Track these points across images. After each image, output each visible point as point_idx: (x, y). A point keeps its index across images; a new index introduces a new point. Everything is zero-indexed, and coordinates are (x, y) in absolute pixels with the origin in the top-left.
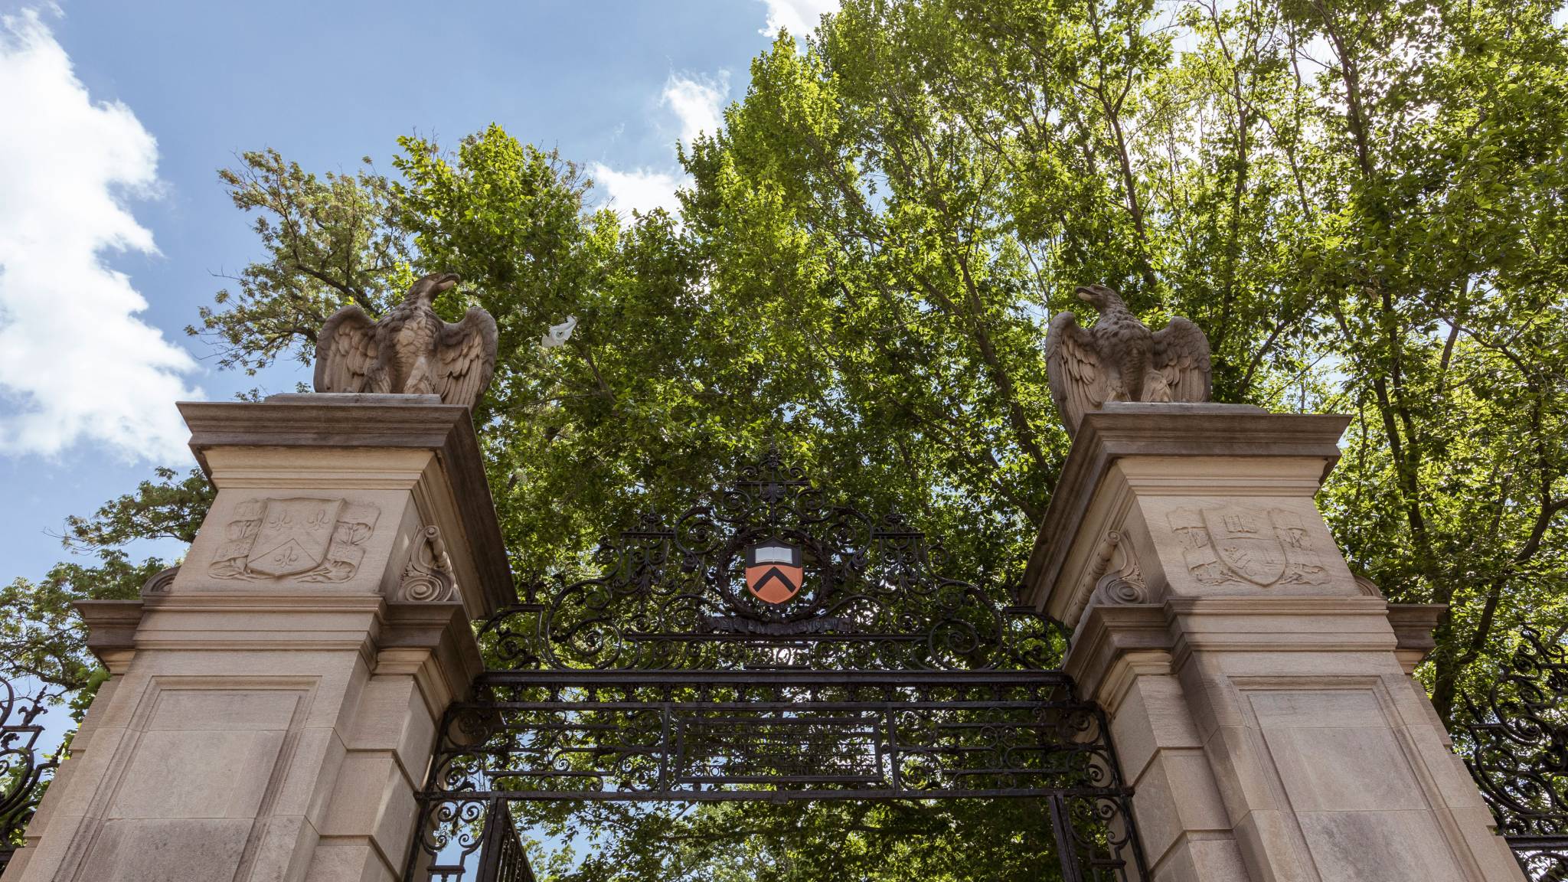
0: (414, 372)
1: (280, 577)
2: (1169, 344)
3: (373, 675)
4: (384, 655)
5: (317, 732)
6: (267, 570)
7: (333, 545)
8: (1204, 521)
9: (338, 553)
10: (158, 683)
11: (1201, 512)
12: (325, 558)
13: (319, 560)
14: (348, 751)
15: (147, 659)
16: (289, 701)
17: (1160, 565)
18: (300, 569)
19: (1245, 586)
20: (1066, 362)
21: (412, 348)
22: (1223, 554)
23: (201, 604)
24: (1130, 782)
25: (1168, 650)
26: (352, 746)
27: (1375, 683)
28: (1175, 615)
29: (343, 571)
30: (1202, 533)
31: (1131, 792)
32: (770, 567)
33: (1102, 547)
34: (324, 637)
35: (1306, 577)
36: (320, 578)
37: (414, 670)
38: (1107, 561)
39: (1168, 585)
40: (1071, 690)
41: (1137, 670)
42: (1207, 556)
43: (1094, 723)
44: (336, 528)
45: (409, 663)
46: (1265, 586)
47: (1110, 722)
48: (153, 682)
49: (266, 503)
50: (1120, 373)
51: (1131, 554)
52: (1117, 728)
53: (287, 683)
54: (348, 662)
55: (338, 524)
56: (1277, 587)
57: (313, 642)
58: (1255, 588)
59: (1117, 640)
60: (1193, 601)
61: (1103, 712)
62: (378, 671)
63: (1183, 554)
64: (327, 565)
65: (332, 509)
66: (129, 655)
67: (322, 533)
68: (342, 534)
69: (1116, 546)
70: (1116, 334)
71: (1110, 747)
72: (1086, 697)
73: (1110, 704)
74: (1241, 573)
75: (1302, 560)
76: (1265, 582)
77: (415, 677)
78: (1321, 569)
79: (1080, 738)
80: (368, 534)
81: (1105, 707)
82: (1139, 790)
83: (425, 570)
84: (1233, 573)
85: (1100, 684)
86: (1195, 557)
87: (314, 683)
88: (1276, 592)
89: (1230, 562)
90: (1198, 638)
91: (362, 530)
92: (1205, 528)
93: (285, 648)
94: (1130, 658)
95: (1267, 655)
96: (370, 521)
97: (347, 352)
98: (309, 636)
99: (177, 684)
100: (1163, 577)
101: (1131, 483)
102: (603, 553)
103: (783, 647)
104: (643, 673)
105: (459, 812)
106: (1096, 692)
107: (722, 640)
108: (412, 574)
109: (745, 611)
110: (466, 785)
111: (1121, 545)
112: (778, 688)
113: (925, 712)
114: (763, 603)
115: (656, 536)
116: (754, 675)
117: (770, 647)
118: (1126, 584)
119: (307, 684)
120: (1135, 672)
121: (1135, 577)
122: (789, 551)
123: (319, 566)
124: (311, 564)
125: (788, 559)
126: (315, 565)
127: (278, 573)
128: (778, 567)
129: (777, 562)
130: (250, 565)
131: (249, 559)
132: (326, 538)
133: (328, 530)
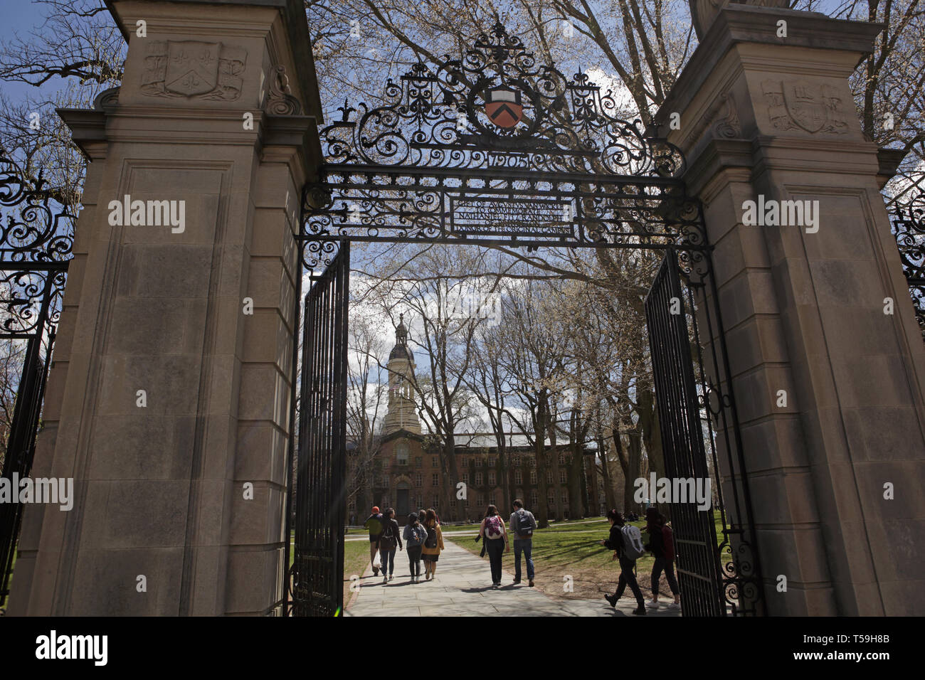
1: (190, 97)
3: (261, 163)
4: (267, 150)
5: (239, 197)
6: (181, 91)
7: (221, 75)
8: (782, 88)
9: (224, 80)
10: (129, 163)
11: (782, 84)
12: (217, 84)
13: (213, 85)
14: (257, 208)
15: (117, 148)
16: (216, 177)
17: (753, 115)
18: (203, 91)
19: (801, 132)
22: (790, 110)
23: (142, 112)
24: (714, 242)
25: (750, 168)
26: (257, 205)
27: (862, 192)
28: (759, 148)
29: (232, 93)
30: (780, 97)
31: (713, 248)
32: (501, 104)
34: (230, 136)
35: (837, 129)
36: (216, 97)
37: (287, 159)
39: (757, 128)
41: (731, 179)
42: (782, 111)
43: (694, 209)
44: (219, 63)
45: (284, 156)
46: (812, 133)
47: (706, 208)
48: (126, 163)
49: (168, 44)
51: (733, 108)
52: (708, 213)
53: (212, 165)
54: (248, 153)
55: (220, 60)
56: (819, 133)
57: (224, 140)
58: (806, 133)
59: (723, 160)
60: (771, 139)
61: (701, 203)
62: (264, 160)
63: (768, 109)
64: (220, 89)
65: (214, 50)
66: (104, 146)
67: (211, 66)
68: (224, 67)
69: (724, 102)
71: (703, 223)
72: (692, 196)
73: (708, 200)
74: (800, 123)
75: (836, 118)
76: (812, 131)
77: (288, 165)
78: (845, 124)
80: (243, 68)
81: (704, 200)
82: (718, 247)
83: (281, 95)
84: (795, 124)
86: (774, 113)
87: (229, 166)
88: (818, 136)
89: (794, 117)
90: (772, 161)
91: (238, 66)
92: (783, 94)
93: (205, 143)
94: (728, 171)
95: (808, 173)
96: (242, 59)
99: (141, 164)
100: (755, 123)
101: (744, 61)
102: (390, 89)
103: (512, 156)
104: (425, 168)
105: (322, 247)
106: (700, 193)
107: (473, 149)
108: (272, 98)
109: (487, 132)
110: (323, 231)
111: (727, 102)
112: (510, 181)
113: (598, 199)
114: (498, 127)
115: (424, 79)
116: (495, 172)
117: (504, 155)
118: (729, 127)
119: (226, 165)
120: (729, 179)
121: (734, 123)
122: (513, 94)
123: (214, 89)
124: (209, 88)
125: (513, 99)
126: (212, 88)
127: (188, 93)
128: (507, 104)
129: (506, 101)
130: (168, 87)
131: (166, 83)
132: (215, 69)
133: (215, 65)
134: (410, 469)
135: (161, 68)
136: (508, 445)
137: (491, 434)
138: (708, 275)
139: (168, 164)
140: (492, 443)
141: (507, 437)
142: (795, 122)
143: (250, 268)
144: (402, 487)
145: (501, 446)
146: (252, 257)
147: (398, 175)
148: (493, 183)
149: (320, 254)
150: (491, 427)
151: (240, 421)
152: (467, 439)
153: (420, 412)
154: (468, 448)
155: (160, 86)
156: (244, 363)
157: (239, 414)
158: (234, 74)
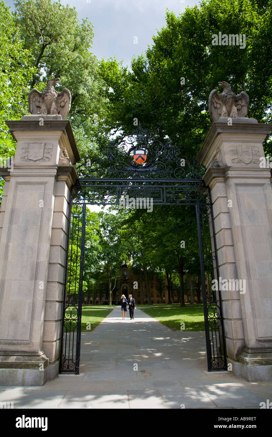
0: (52, 107)
1: (36, 161)
2: (240, 99)
4: (59, 177)
6: (32, 159)
7: (44, 153)
8: (237, 149)
9: (46, 155)
10: (17, 183)
11: (236, 146)
12: (44, 157)
13: (42, 157)
15: (13, 178)
16: (43, 186)
18: (39, 159)
19: (243, 164)
20: (213, 103)
21: (51, 100)
22: (239, 156)
24: (213, 202)
25: (224, 177)
26: (56, 195)
27: (264, 185)
28: (226, 170)
29: (48, 160)
30: (236, 151)
31: (213, 204)
33: (215, 153)
34: (47, 174)
35: (256, 162)
36: (43, 161)
38: (215, 156)
39: (226, 163)
40: (204, 184)
42: (236, 157)
43: (207, 190)
44: (44, 149)
45: (64, 178)
46: (247, 164)
47: (211, 190)
48: (15, 183)
49: (29, 144)
51: (220, 155)
52: (211, 192)
53: (42, 183)
54: (53, 179)
56: (249, 164)
57: (45, 175)
58: (245, 164)
59: (214, 175)
60: (230, 167)
61: (210, 188)
62: (58, 180)
63: (231, 156)
64: (44, 158)
65: (43, 145)
67: (42, 150)
68: (46, 150)
69: (217, 153)
70: (226, 97)
71: (210, 196)
72: (207, 185)
73: (211, 187)
74: (242, 161)
75: (256, 158)
77: (66, 181)
78: (259, 161)
79: (204, 193)
81: (210, 187)
82: (214, 204)
83: (64, 158)
84: (240, 161)
85: (210, 183)
86: (233, 157)
90: (230, 175)
91: (50, 150)
93: (40, 176)
94: (216, 178)
95: (244, 179)
96: (51, 147)
97: (35, 101)
98: (44, 174)
99: (21, 183)
100: (226, 161)
101: (223, 139)
104: (112, 179)
105: (77, 207)
106: (209, 184)
108: (61, 159)
110: (77, 201)
111: (218, 153)
112: (141, 182)
116: (136, 180)
118: (218, 162)
119: (46, 183)
120: (216, 181)
121: (220, 160)
122: (144, 151)
124: (41, 158)
125: (143, 153)
126: (42, 158)
127: (35, 160)
129: (141, 154)
130: (29, 158)
131: (28, 157)
132: (43, 151)
133: (43, 150)
134: (128, 281)
135: (26, 152)
138: (210, 214)
139: (28, 183)
142: (241, 161)
146: (54, 212)
151: (50, 263)
155: (26, 158)
156: (51, 245)
157: (49, 261)
158: (49, 153)
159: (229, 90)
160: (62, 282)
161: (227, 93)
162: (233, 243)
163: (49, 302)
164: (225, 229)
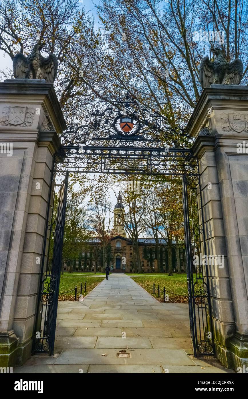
0: (38, 72)
1: (16, 126)
2: (233, 67)
3: (39, 147)
5: (29, 159)
6: (13, 124)
7: (26, 118)
8: (228, 116)
9: (27, 120)
11: (228, 114)
12: (25, 121)
13: (23, 121)
14: (36, 162)
16: (22, 152)
17: (216, 127)
18: (20, 123)
19: (234, 133)
20: (205, 71)
21: (36, 65)
22: (231, 124)
25: (214, 146)
28: (217, 138)
29: (29, 124)
30: (227, 119)
31: (201, 174)
32: (125, 123)
33: (204, 121)
36: (24, 126)
37: (47, 146)
38: (205, 124)
39: (217, 131)
42: (227, 125)
44: (26, 114)
45: (46, 144)
46: (239, 133)
49: (10, 108)
50: (218, 75)
51: (210, 123)
52: (200, 161)
53: (22, 148)
54: (33, 144)
55: (26, 113)
56: (242, 133)
57: (26, 140)
58: (236, 133)
59: (203, 143)
60: (221, 136)
62: (40, 146)
63: (222, 124)
64: (26, 123)
65: (25, 109)
68: (28, 115)
70: (219, 64)
82: (203, 174)
83: (47, 123)
85: (198, 152)
86: (224, 125)
87: (27, 148)
89: (232, 127)
91: (32, 114)
93: (20, 141)
94: (205, 147)
95: (235, 148)
96: (33, 112)
97: (21, 66)
100: (216, 129)
101: (213, 106)
102: (86, 119)
103: (128, 142)
104: (96, 147)
105: (59, 174)
107: (115, 140)
108: (44, 124)
109: (120, 133)
110: (60, 169)
111: (208, 121)
112: (126, 151)
113: (159, 157)
114: (124, 132)
115: (99, 115)
116: (121, 148)
117: (125, 142)
118: (208, 131)
119: (26, 148)
120: (206, 150)
121: (210, 129)
122: (130, 119)
123: (24, 123)
125: (130, 121)
127: (15, 124)
128: (128, 123)
130: (9, 122)
132: (24, 116)
133: (24, 114)
134: (121, 251)
135: (7, 116)
136: (160, 243)
137: (153, 239)
138: (198, 185)
140: (154, 242)
141: (159, 240)
142: (232, 129)
143: (33, 182)
144: (118, 257)
145: (157, 243)
146: (34, 179)
147: (87, 149)
148: (120, 152)
149: (59, 177)
150: (153, 236)
151: (26, 233)
152: (144, 240)
153: (126, 229)
154: (144, 243)
155: (6, 122)
156: (29, 214)
157: (26, 230)
158: (30, 117)
159: (221, 57)
160: (41, 253)
161: (219, 60)
162: (223, 216)
163: (24, 274)
164: (214, 201)
